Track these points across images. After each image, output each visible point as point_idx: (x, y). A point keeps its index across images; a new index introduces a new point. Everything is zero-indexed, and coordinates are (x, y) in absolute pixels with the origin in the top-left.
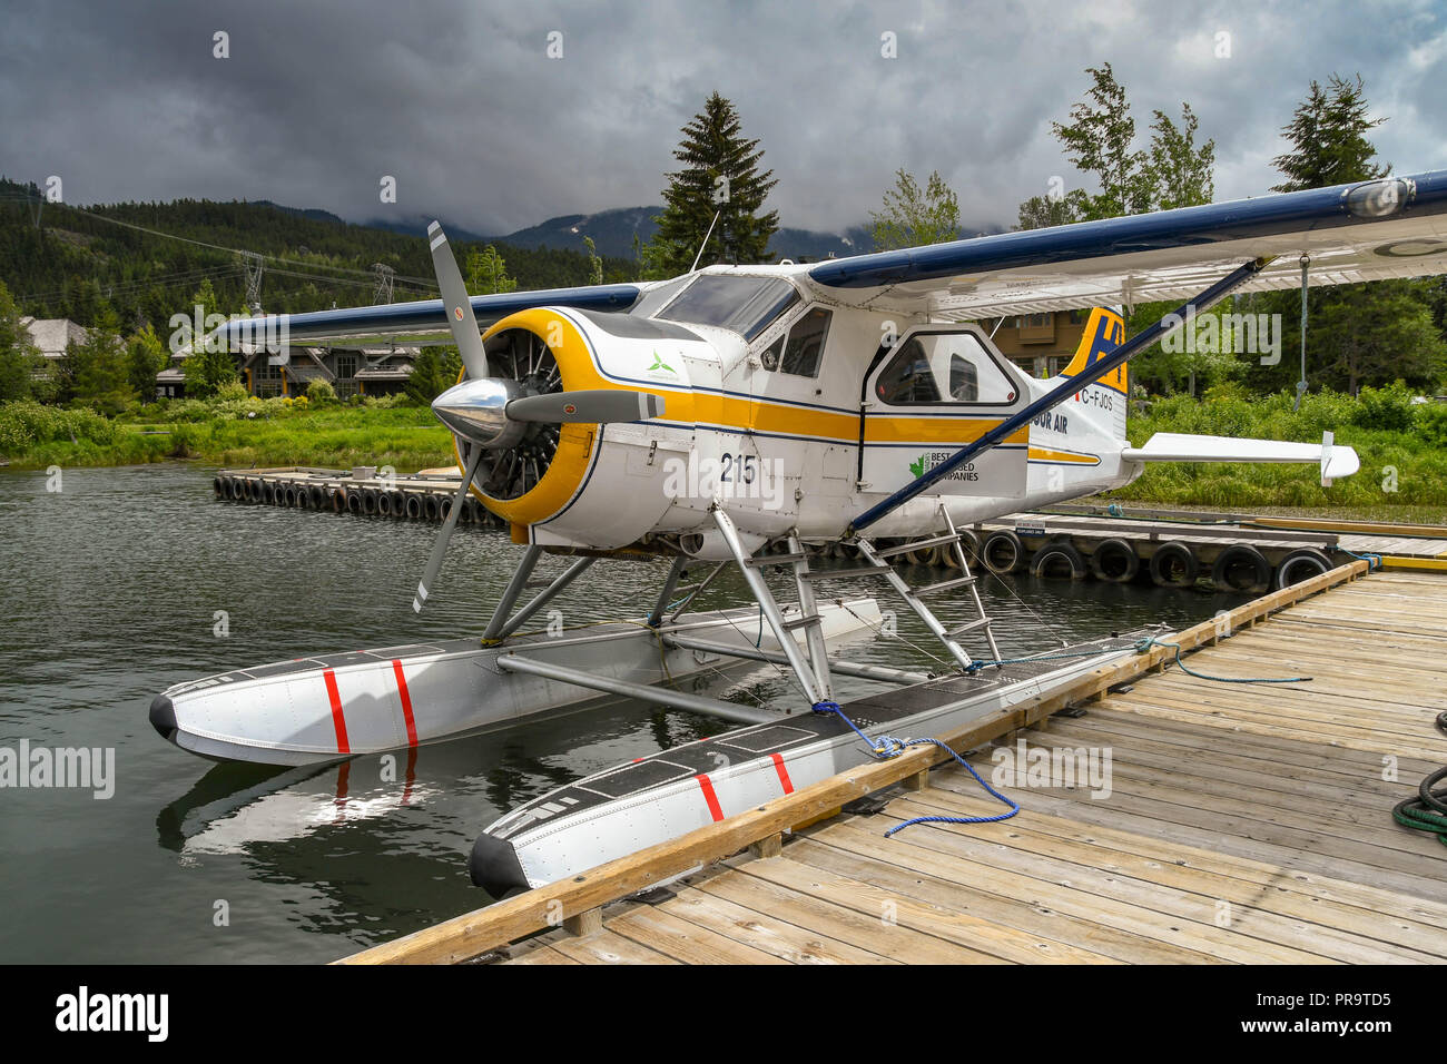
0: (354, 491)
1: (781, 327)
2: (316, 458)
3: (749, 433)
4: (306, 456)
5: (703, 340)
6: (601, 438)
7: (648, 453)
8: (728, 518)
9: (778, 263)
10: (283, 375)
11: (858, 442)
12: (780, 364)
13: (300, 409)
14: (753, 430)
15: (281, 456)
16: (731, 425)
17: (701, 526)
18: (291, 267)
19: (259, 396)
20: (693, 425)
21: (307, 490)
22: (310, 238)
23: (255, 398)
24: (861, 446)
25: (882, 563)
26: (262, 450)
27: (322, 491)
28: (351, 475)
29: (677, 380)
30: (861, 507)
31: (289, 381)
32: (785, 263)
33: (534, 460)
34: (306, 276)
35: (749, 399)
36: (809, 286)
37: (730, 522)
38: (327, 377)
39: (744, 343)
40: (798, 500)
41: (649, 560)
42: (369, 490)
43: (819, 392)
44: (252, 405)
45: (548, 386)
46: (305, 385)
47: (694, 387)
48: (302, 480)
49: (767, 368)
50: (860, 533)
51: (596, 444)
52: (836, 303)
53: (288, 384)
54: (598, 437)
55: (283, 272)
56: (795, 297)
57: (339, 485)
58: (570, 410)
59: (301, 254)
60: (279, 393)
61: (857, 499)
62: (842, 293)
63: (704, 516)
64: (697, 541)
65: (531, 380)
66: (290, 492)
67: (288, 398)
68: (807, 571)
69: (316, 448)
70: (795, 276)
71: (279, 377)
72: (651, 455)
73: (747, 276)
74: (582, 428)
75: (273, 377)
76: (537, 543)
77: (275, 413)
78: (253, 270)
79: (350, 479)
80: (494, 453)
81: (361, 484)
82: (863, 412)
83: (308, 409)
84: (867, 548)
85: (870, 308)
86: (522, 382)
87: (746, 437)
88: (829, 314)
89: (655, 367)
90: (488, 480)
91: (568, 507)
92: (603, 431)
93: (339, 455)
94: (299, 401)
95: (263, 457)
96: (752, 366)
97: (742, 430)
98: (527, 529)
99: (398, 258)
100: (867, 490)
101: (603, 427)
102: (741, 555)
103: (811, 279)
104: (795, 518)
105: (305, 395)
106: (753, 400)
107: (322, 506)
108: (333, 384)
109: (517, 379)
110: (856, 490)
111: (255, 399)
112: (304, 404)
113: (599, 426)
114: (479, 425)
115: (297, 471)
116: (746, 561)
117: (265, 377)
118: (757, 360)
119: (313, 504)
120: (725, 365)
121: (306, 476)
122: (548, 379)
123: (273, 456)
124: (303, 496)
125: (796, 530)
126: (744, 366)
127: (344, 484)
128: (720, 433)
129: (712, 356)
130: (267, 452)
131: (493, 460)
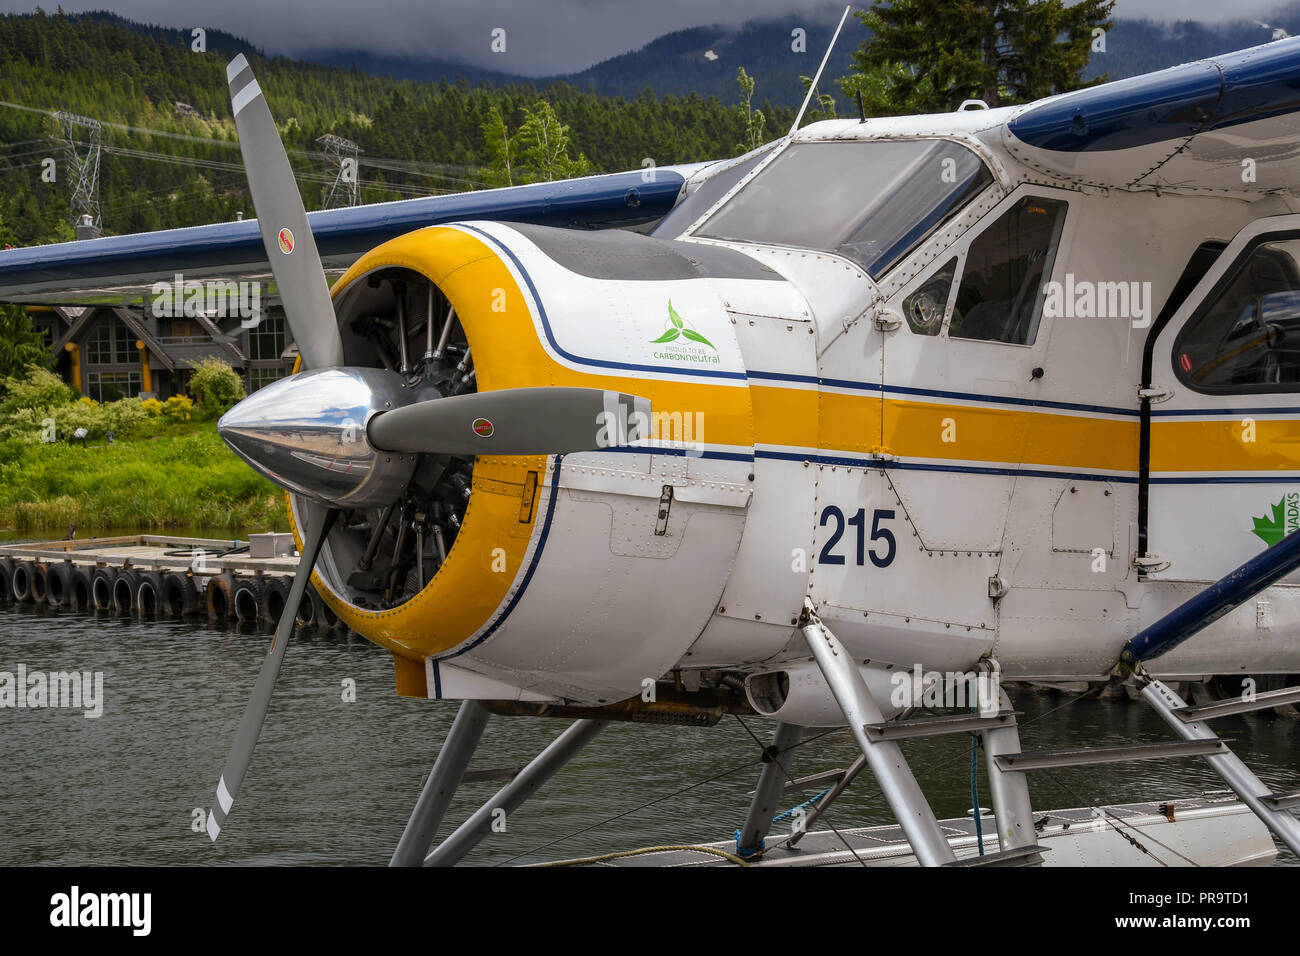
0: (246, 582)
1: (951, 242)
2: (199, 516)
3: (881, 464)
4: (181, 512)
5: (782, 278)
6: (555, 481)
7: (655, 510)
8: (834, 640)
9: (954, 109)
10: (143, 355)
11: (1136, 474)
12: (948, 318)
13: (177, 420)
14: (888, 457)
15: (132, 512)
16: (843, 448)
17: (784, 656)
18: (157, 144)
19: (94, 396)
20: (749, 450)
21: (156, 581)
22: (195, 87)
23: (86, 399)
24: (1144, 482)
25: (1203, 733)
26: (93, 502)
27: (184, 581)
28: (246, 549)
29: (716, 360)
30: (1146, 612)
31: (155, 366)
32: (969, 108)
33: (437, 528)
34: (191, 162)
35: (877, 394)
36: (1010, 153)
37: (838, 647)
38: (229, 355)
39: (866, 279)
40: (996, 600)
41: (710, 722)
42: (275, 580)
43: (1038, 373)
44: (81, 413)
45: (459, 380)
46: (185, 374)
47: (751, 374)
48: (147, 562)
49: (917, 329)
50: (1147, 666)
51: (544, 495)
52: (1076, 185)
53: (153, 372)
54: (547, 481)
55: (143, 155)
56: (983, 178)
57: (218, 571)
58: (483, 428)
59: (178, 117)
60: (135, 390)
61: (1138, 593)
62: (1087, 162)
63: (786, 634)
64: (776, 686)
65: (430, 369)
66: (122, 585)
67: (154, 400)
68: (1015, 748)
69: (200, 495)
70: (985, 135)
71: (135, 358)
72: (663, 515)
73: (886, 139)
74: (516, 465)
75: (121, 358)
76: (445, 695)
77: (126, 431)
78: (83, 151)
79: (244, 558)
80: (369, 517)
81: (259, 568)
82: (1145, 411)
83: (193, 420)
84: (1164, 698)
85: (1156, 189)
86: (411, 373)
87: (874, 473)
88: (1058, 209)
89: (669, 336)
90: (358, 571)
91: (498, 623)
92: (558, 468)
93: (244, 509)
94: (176, 404)
95: (94, 517)
96: (882, 327)
97: (866, 456)
98: (423, 665)
99: (368, 122)
100: (1159, 576)
101: (558, 461)
102: (859, 718)
103: (1014, 139)
104: (990, 636)
105: (187, 392)
106: (888, 395)
107: (186, 610)
108: (238, 370)
109: (405, 369)
110: (1135, 575)
111: (85, 404)
112: (184, 410)
113: (550, 460)
114: (324, 463)
115: (143, 543)
116: (870, 730)
117: (106, 359)
118: (894, 312)
119: (168, 609)
120: (822, 327)
121: (157, 554)
122: (460, 366)
123: (116, 514)
124: (147, 592)
125: (994, 662)
126: (866, 326)
127: (229, 568)
128: (814, 466)
129: (797, 308)
130: (103, 505)
131: (370, 530)
